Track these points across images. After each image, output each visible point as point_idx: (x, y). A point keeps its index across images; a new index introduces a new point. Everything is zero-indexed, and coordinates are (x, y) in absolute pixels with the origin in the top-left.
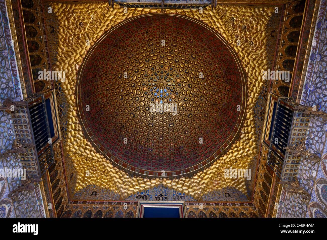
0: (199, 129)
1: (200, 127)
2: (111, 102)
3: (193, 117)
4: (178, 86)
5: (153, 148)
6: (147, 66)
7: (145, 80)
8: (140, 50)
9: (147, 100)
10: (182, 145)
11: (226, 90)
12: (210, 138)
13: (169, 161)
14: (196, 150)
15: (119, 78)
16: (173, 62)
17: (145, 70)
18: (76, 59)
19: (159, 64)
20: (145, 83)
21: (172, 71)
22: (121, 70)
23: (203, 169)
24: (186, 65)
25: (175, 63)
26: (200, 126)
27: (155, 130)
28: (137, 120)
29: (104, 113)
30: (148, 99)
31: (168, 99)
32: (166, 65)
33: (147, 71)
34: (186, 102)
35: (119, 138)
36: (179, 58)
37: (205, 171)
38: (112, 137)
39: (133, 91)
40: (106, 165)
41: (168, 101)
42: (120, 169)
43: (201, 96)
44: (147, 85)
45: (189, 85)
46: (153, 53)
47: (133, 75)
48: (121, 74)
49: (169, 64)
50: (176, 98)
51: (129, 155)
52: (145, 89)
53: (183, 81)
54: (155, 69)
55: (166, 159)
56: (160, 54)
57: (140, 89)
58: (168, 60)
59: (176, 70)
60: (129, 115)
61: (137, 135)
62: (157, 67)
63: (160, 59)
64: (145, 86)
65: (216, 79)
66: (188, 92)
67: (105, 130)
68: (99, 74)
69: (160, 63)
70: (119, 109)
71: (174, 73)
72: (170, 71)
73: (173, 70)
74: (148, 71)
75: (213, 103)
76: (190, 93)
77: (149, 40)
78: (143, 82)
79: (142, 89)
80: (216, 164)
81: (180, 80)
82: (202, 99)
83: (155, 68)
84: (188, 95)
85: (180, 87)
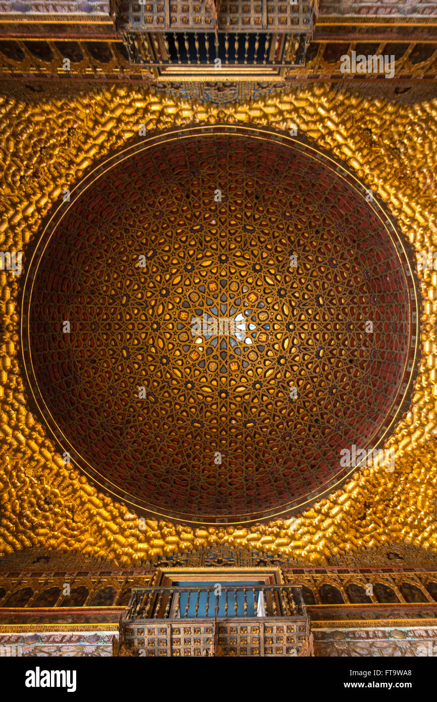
0: (321, 232)
1: (317, 228)
2: (256, 449)
3: (298, 248)
4: (227, 286)
5: (370, 349)
6: (180, 362)
7: (213, 366)
8: (138, 377)
9: (262, 361)
10: (361, 272)
11: (215, 172)
12: (335, 203)
13: (394, 306)
14: (367, 237)
15: (203, 426)
16: (168, 300)
17: (189, 365)
18: (110, 517)
19: (175, 333)
20: (220, 367)
21: (191, 303)
22: (184, 422)
23: (392, 217)
24: (174, 271)
25: (171, 296)
26: (315, 230)
27: (333, 342)
28: (308, 386)
29: (277, 466)
30: (259, 359)
31: (260, 310)
32: (177, 316)
33: (191, 362)
34: (263, 265)
35: (340, 433)
36: (158, 288)
37: (395, 213)
38: (333, 450)
39: (237, 394)
40: (376, 468)
41: (264, 309)
42: (391, 433)
43: (245, 229)
44: (226, 363)
45: (222, 261)
46: (148, 347)
47: (198, 394)
48: (192, 423)
49: (174, 310)
50: (256, 291)
51: (376, 410)
52: (234, 367)
53: (214, 276)
54: (187, 343)
55: (392, 313)
56: (150, 331)
57: (234, 377)
58: (165, 313)
59: (188, 294)
60: (292, 406)
61: (339, 389)
62: (181, 339)
63: (162, 331)
64: (227, 366)
65: (196, 199)
66: (239, 264)
67: (313, 466)
68: (183, 473)
69: (171, 332)
70: (276, 431)
71: (195, 297)
72: (192, 308)
73: (188, 300)
74: (191, 359)
75: (255, 201)
76: (241, 259)
77: (115, 356)
78: (218, 370)
79: (234, 374)
80: (375, 184)
81: (212, 282)
82: (251, 228)
83: (183, 344)
84: (246, 261)
85: (229, 283)
